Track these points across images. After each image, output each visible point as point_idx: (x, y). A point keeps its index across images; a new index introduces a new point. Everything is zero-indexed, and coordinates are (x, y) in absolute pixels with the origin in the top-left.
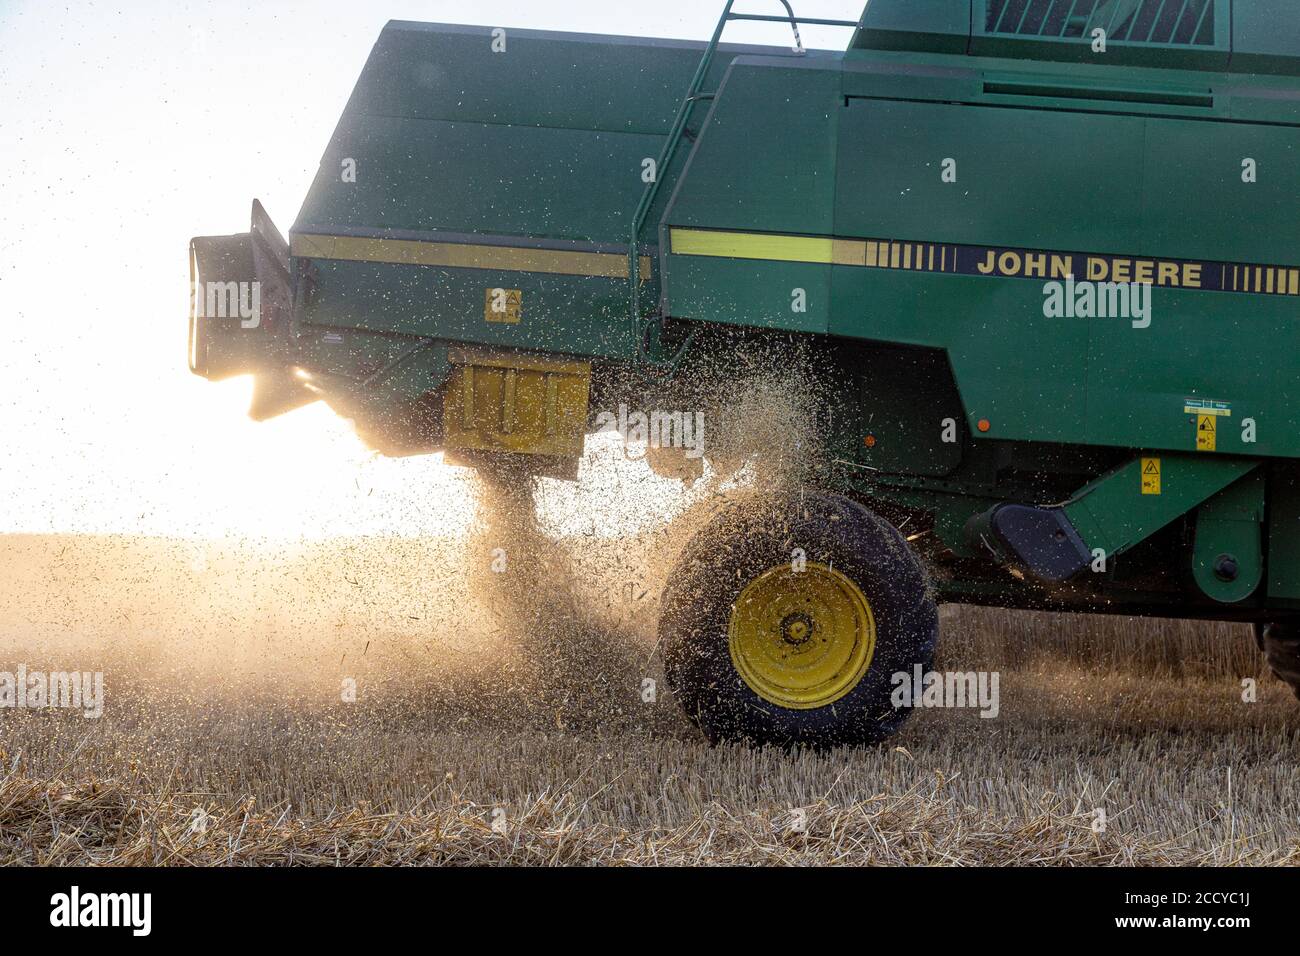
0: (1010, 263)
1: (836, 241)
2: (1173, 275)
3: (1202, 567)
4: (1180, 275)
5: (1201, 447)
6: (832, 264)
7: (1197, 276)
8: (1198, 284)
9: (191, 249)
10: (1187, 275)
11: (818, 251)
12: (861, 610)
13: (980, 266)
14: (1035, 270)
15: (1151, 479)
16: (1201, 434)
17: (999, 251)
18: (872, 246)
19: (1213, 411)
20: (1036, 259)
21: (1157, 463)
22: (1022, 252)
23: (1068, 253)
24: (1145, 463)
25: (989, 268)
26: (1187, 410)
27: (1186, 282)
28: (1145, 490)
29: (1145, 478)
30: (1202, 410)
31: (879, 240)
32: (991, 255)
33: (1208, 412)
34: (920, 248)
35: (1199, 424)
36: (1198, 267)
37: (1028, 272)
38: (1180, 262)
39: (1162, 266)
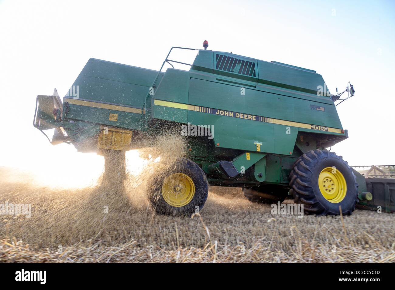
0: (222, 113)
1: (189, 105)
2: (251, 117)
3: (256, 174)
4: (252, 118)
5: (258, 151)
6: (188, 110)
7: (255, 118)
8: (255, 120)
9: (37, 98)
10: (253, 118)
11: (185, 107)
12: (191, 183)
13: (217, 113)
14: (227, 115)
15: (248, 156)
16: (257, 148)
17: (220, 110)
18: (196, 107)
19: (259, 144)
20: (227, 113)
21: (249, 154)
22: (224, 111)
23: (233, 112)
24: (247, 153)
25: (218, 113)
26: (255, 143)
27: (253, 119)
28: (247, 159)
29: (247, 157)
30: (257, 143)
31: (197, 106)
32: (218, 111)
33: (258, 144)
34: (205, 108)
35: (257, 146)
36: (255, 117)
37: (225, 115)
38: (252, 115)
39: (249, 116)
